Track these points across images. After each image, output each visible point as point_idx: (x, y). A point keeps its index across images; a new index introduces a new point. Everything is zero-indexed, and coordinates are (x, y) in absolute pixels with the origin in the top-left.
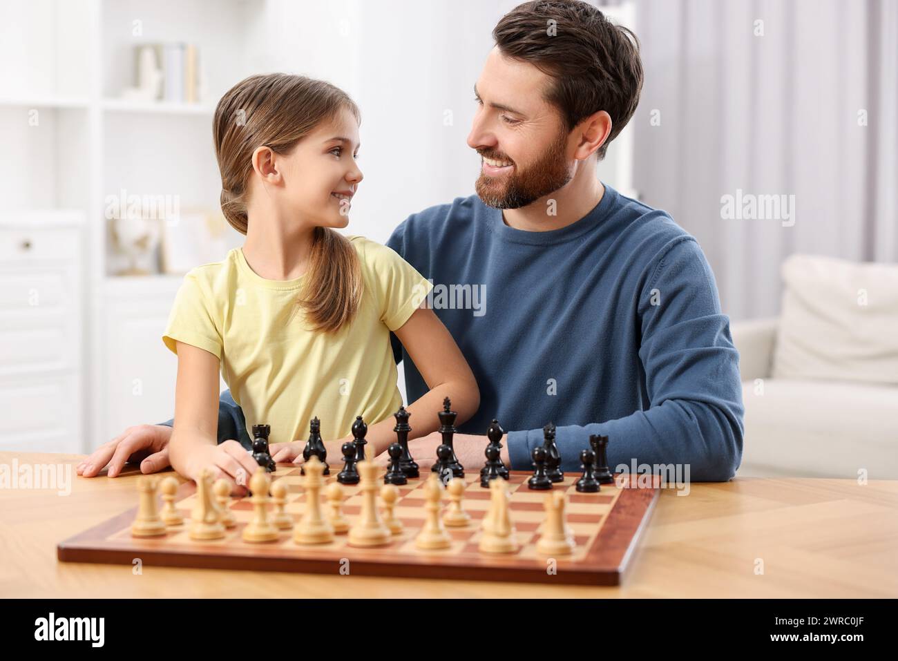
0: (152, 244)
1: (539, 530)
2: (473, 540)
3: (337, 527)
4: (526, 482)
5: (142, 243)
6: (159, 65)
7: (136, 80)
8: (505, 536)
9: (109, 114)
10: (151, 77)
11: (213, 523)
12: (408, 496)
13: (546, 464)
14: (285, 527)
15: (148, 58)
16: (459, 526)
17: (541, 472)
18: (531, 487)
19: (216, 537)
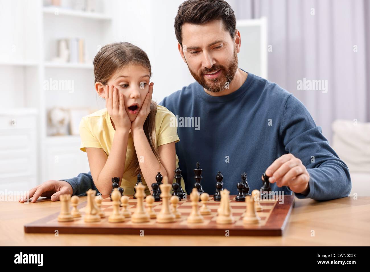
0: (66, 122)
1: (243, 215)
2: (213, 219)
3: (151, 216)
4: (234, 199)
5: (62, 122)
6: (68, 47)
7: (58, 54)
8: (228, 216)
9: (47, 68)
10: (64, 52)
11: (95, 214)
12: (182, 205)
13: (243, 190)
14: (128, 216)
15: (63, 45)
16: (206, 214)
17: (241, 193)
18: (237, 200)
19: (96, 220)
